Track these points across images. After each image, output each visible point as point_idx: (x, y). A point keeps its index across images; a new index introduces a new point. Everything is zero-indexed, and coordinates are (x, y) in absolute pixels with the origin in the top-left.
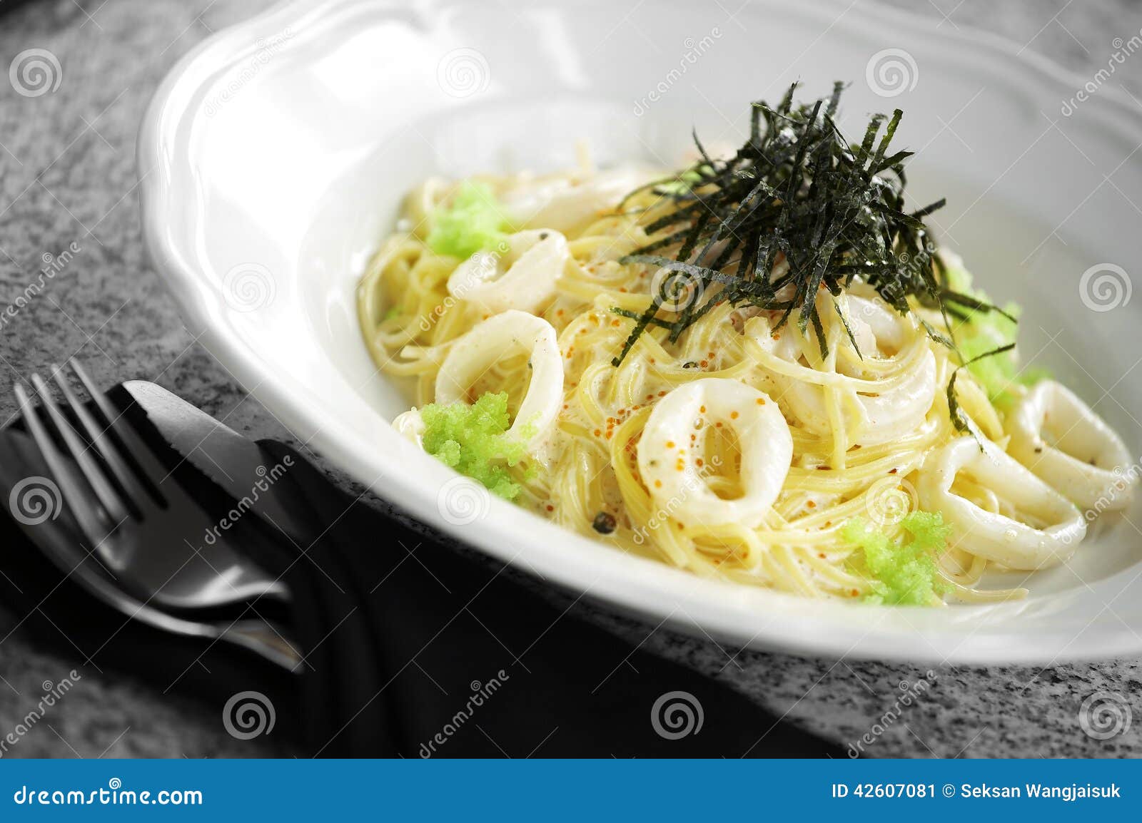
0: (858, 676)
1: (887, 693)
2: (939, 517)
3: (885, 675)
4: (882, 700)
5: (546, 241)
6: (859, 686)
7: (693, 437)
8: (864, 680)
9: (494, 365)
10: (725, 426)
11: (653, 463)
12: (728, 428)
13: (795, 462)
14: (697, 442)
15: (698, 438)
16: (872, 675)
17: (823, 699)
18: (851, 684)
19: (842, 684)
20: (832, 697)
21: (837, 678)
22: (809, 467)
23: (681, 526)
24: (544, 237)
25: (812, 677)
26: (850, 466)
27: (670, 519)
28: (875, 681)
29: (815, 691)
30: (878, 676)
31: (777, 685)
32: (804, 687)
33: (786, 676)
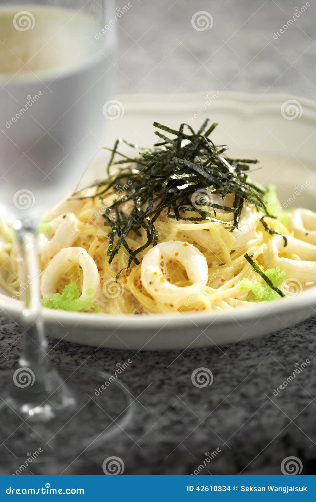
0: (269, 343)
1: (283, 346)
2: (278, 269)
3: (279, 340)
4: (282, 349)
5: (66, 218)
6: (271, 347)
7: (162, 270)
8: (272, 344)
9: (63, 276)
10: (173, 261)
11: (150, 283)
12: (176, 262)
13: (210, 266)
14: (164, 272)
15: (164, 270)
16: (274, 341)
17: (258, 356)
18: (267, 347)
19: (263, 349)
20: (262, 354)
21: (260, 347)
22: (216, 266)
23: (172, 306)
24: (64, 217)
25: (250, 350)
26: (233, 259)
27: (166, 304)
28: (276, 343)
29: (254, 354)
30: (277, 341)
31: (236, 357)
32: (248, 354)
33: (239, 353)
